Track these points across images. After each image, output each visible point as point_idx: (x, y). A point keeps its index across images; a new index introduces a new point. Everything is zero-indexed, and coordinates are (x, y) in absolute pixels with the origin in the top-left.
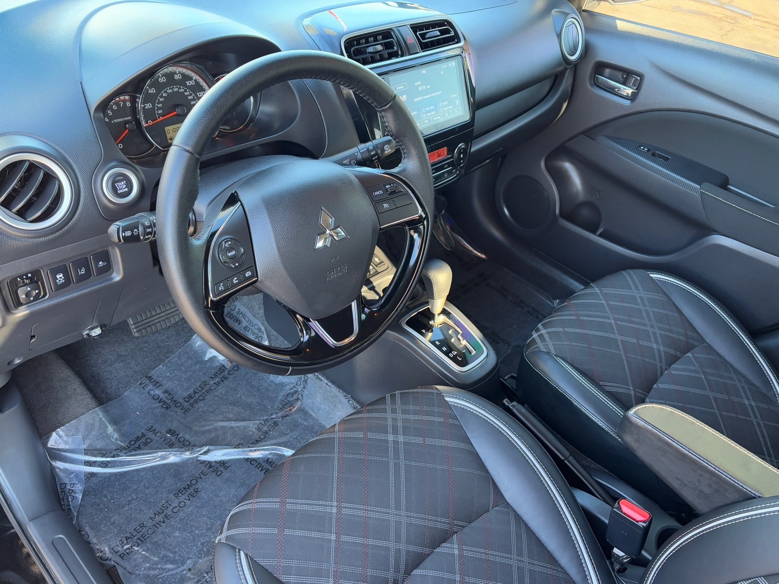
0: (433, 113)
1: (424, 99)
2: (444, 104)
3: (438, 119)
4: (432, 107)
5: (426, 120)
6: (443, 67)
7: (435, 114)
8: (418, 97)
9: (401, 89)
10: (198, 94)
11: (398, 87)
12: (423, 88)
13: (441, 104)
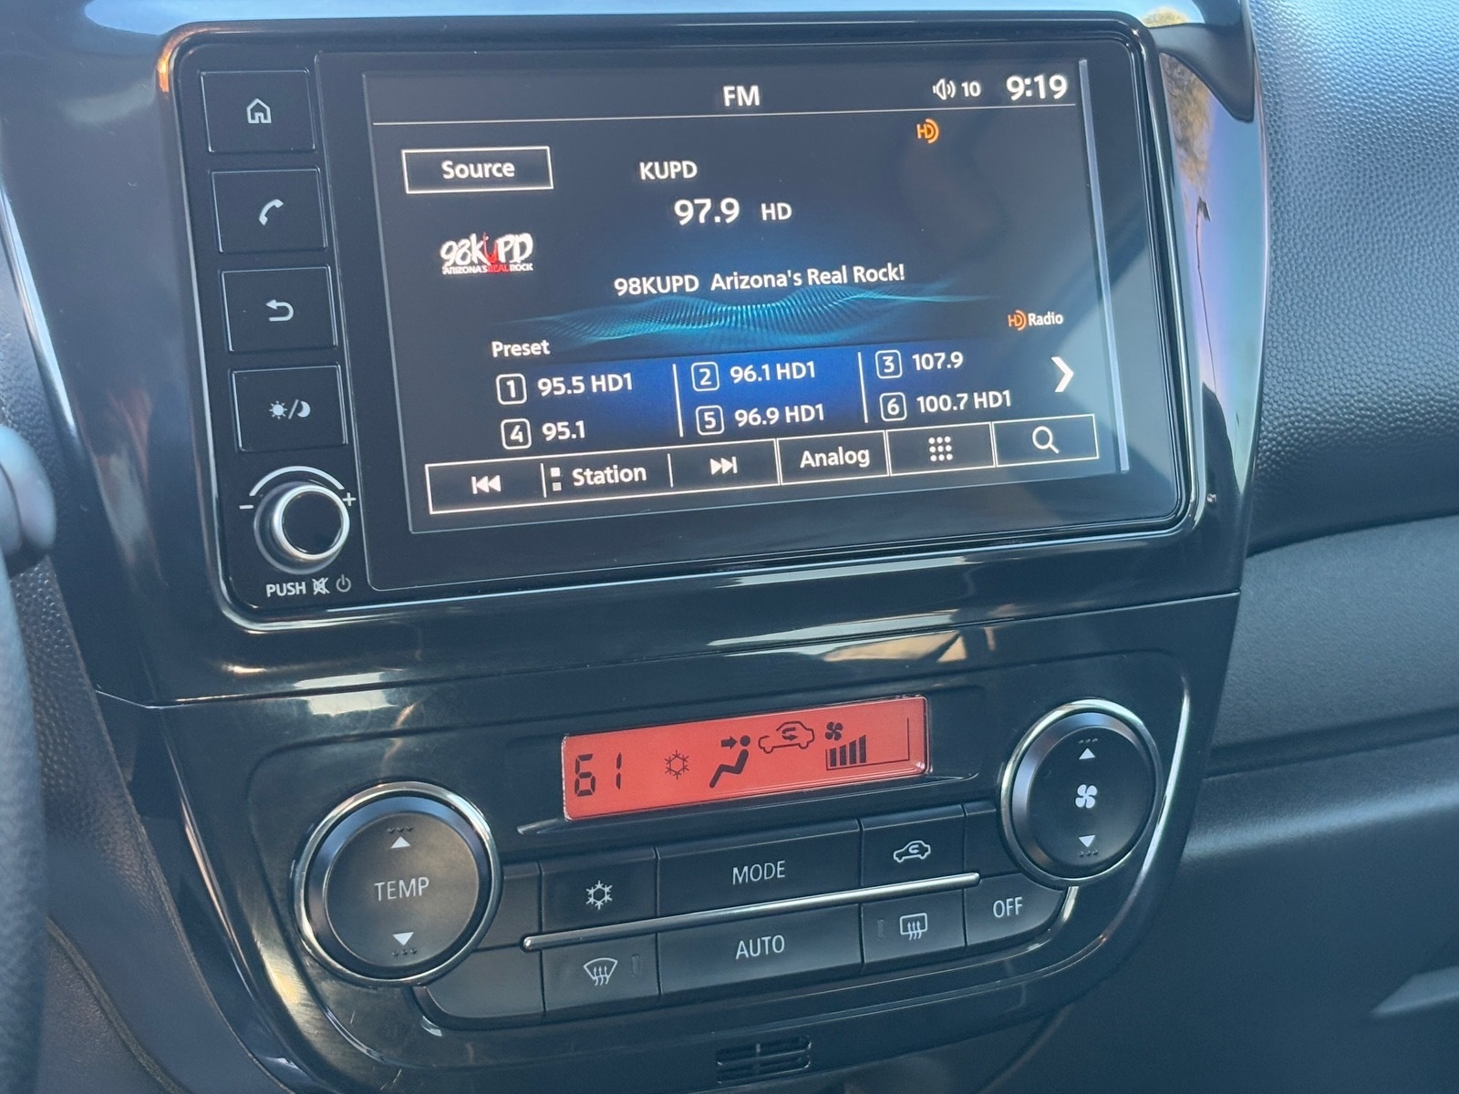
0: (802, 413)
1: (721, 297)
2: (924, 362)
3: (855, 468)
4: (793, 371)
5: (725, 454)
6: (944, 89)
7: (815, 426)
8: (664, 272)
9: (492, 181)
11: (457, 160)
12: (716, 210)
13: (889, 361)
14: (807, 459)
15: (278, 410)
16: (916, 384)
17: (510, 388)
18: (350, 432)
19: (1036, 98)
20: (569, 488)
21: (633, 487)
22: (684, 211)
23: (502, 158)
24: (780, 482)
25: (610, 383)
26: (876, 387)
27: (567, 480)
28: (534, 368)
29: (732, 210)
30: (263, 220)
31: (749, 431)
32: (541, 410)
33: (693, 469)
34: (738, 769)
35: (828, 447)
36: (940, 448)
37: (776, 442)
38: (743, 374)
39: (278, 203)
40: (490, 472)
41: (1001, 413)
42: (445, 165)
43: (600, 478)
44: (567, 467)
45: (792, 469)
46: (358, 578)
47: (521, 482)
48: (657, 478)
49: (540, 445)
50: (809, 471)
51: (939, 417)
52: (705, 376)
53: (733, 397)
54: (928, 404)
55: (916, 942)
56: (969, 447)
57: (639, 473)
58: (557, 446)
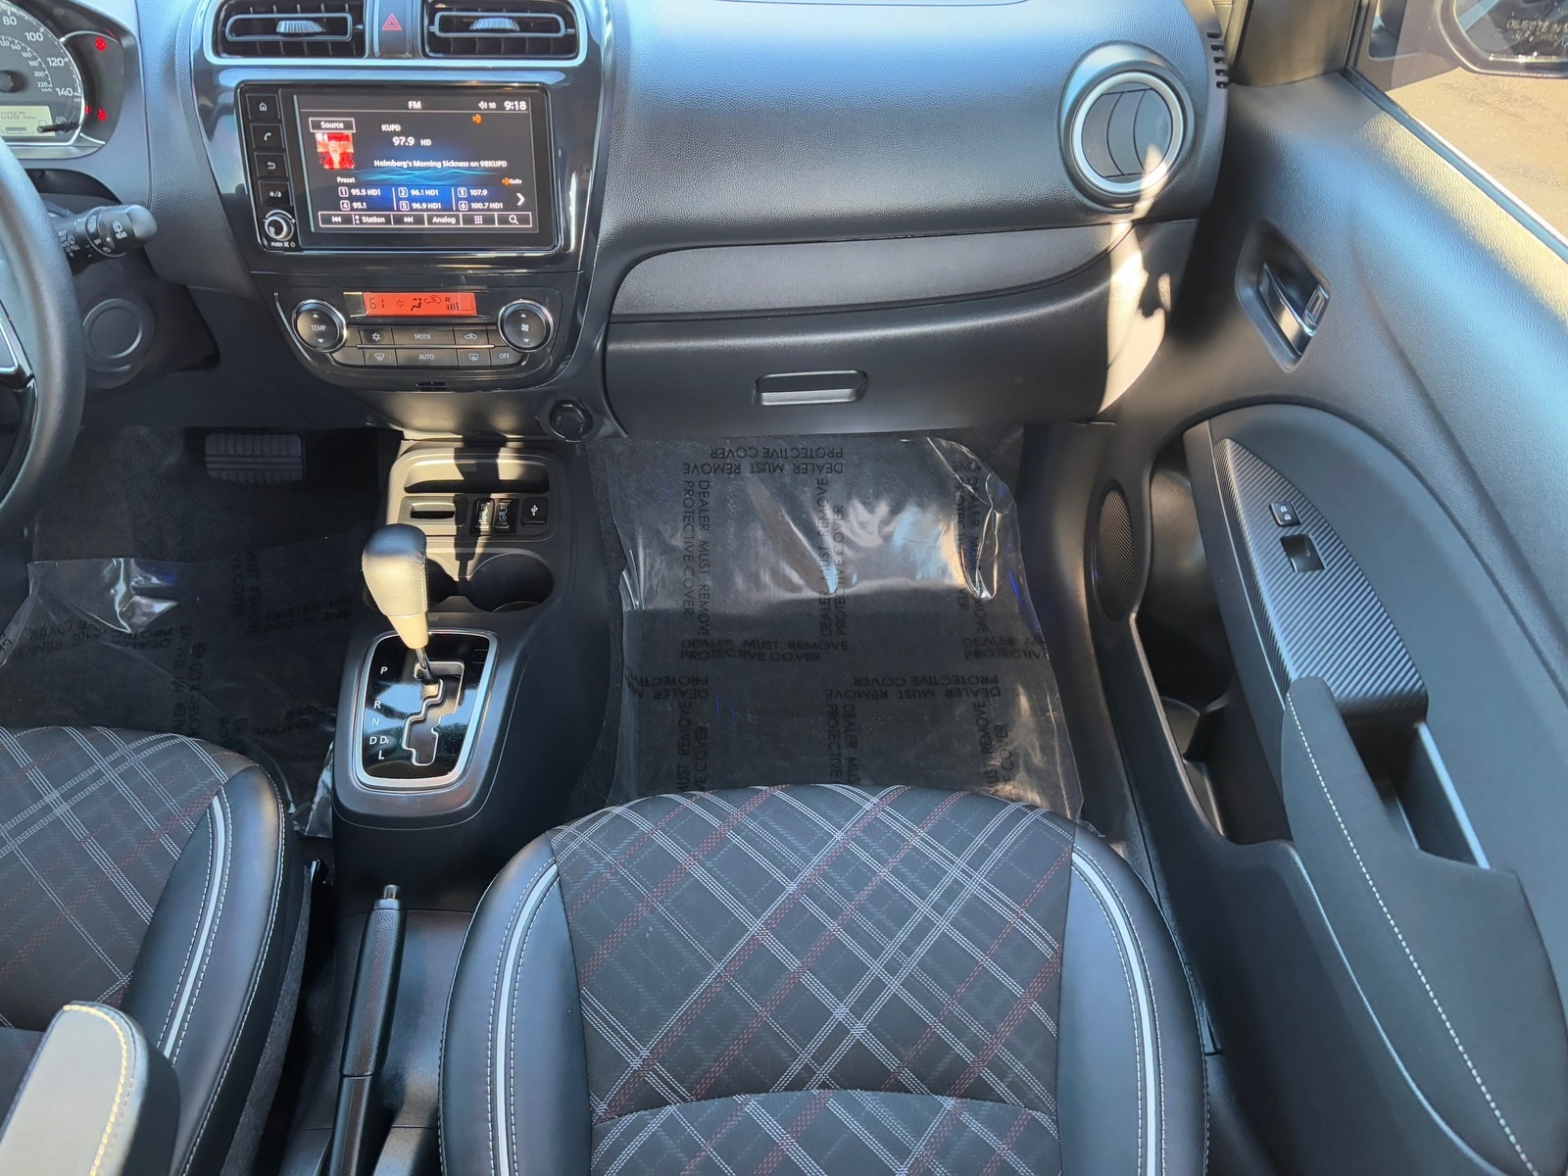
0: (433, 206)
2: (474, 192)
3: (450, 224)
4: (431, 192)
5: (410, 216)
6: (483, 105)
7: (438, 210)
8: (390, 160)
10: (49, 59)
12: (406, 141)
13: (462, 191)
14: (435, 220)
15: (272, 194)
16: (470, 199)
17: (343, 191)
18: (293, 203)
19: (515, 110)
20: (361, 223)
21: (383, 224)
22: (396, 141)
23: (340, 122)
24: (426, 226)
25: (374, 192)
26: (458, 199)
27: (361, 220)
28: (350, 186)
29: (411, 141)
30: (266, 139)
31: (417, 210)
32: (352, 199)
33: (399, 220)
34: (419, 307)
35: (442, 216)
36: (478, 220)
37: (425, 214)
38: (415, 192)
39: (269, 134)
40: (338, 216)
41: (499, 210)
42: (322, 123)
43: (371, 220)
44: (361, 216)
45: (430, 222)
46: (296, 242)
47: (347, 220)
48: (388, 222)
49: (352, 209)
50: (435, 223)
51: (478, 210)
52: (403, 192)
53: (411, 199)
54: (475, 205)
55: (474, 362)
56: (488, 220)
57: (383, 220)
58: (357, 210)
